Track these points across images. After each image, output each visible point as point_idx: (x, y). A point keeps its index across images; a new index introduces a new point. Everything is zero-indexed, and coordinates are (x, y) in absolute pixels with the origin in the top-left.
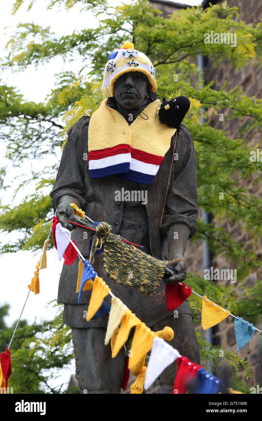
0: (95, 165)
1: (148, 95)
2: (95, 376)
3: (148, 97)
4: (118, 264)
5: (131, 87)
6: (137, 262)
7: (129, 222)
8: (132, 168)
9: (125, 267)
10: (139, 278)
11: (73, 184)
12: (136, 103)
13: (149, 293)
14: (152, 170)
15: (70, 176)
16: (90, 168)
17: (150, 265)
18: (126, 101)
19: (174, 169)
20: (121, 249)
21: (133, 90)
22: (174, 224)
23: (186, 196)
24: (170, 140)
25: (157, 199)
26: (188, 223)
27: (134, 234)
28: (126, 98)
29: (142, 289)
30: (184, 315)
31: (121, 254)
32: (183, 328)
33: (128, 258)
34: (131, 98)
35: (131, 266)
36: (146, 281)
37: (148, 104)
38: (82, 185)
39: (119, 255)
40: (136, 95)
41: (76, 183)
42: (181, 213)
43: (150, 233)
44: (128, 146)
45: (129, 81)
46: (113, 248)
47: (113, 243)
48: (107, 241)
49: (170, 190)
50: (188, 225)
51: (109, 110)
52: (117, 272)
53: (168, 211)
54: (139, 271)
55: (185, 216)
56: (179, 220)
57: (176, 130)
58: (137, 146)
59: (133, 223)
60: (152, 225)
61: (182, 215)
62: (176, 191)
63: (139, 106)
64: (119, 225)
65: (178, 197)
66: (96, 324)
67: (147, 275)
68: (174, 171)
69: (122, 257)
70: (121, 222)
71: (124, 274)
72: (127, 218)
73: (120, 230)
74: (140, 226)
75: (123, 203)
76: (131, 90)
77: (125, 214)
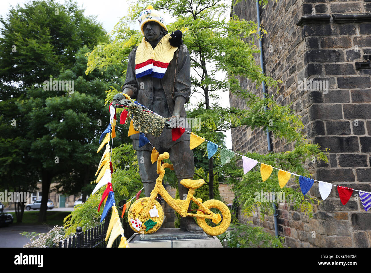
0: (138, 71)
1: (162, 32)
2: (146, 173)
3: (162, 33)
4: (141, 123)
5: (150, 30)
6: (150, 121)
7: (157, 97)
8: (154, 71)
9: (144, 124)
10: (151, 129)
11: (131, 81)
12: (154, 37)
13: (157, 136)
14: (162, 71)
15: (130, 78)
16: (136, 73)
17: (157, 121)
18: (149, 37)
19: (177, 68)
20: (142, 115)
21: (152, 31)
22: (177, 97)
23: (184, 82)
24: (173, 54)
25: (170, 85)
26: (184, 95)
27: (160, 103)
28: (149, 35)
29: (153, 134)
30: (184, 142)
31: (142, 117)
32: (183, 148)
33: (146, 119)
34: (151, 35)
35: (147, 123)
36: (155, 130)
37: (163, 36)
38: (135, 81)
39: (141, 118)
40: (153, 33)
41: (133, 81)
42: (181, 91)
43: (167, 102)
44: (152, 60)
45: (148, 27)
46: (138, 115)
47: (137, 113)
48: (135, 112)
49: (176, 80)
50: (183, 97)
51: (145, 42)
52: (140, 127)
53: (176, 90)
54: (151, 125)
55: (182, 92)
56: (179, 95)
57: (178, 48)
58: (156, 59)
59: (159, 98)
60: (168, 98)
61: (180, 92)
62: (178, 80)
63: (158, 38)
64: (152, 100)
65: (179, 83)
66: (144, 149)
67: (155, 127)
68: (177, 69)
69: (143, 119)
70: (153, 98)
71: (143, 128)
72: (157, 96)
73: (153, 102)
74: (163, 99)
75: (153, 89)
76: (150, 31)
77: (155, 94)
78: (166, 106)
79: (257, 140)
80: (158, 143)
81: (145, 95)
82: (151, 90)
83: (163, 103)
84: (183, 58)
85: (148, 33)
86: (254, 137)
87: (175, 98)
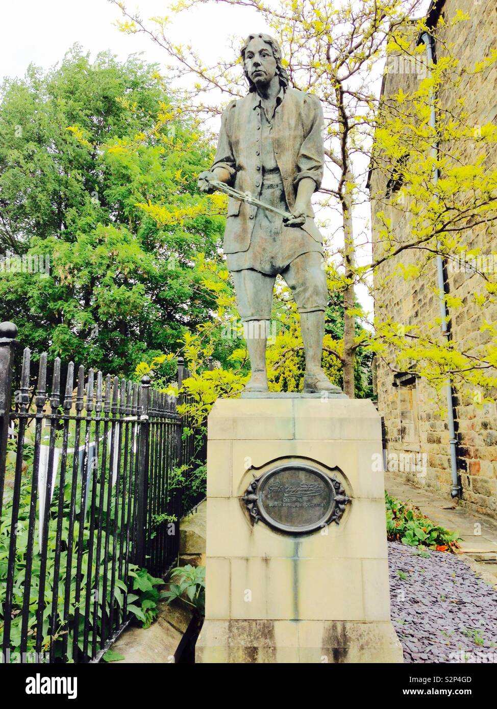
11: (225, 158)
15: (224, 152)
21: (261, 68)
22: (302, 179)
23: (314, 155)
25: (289, 161)
26: (314, 177)
27: (273, 192)
28: (256, 76)
30: (312, 253)
32: (311, 263)
41: (228, 157)
43: (285, 190)
50: (312, 179)
53: (298, 169)
55: (312, 171)
56: (306, 175)
59: (271, 183)
60: (286, 183)
61: (308, 171)
62: (304, 152)
64: (260, 187)
65: (305, 156)
70: (261, 184)
72: (267, 180)
73: (261, 191)
74: (277, 186)
75: (261, 168)
76: (259, 68)
77: (265, 178)
78: (283, 198)
79: (421, 318)
80: (267, 259)
81: (249, 179)
82: (259, 170)
83: (278, 193)
84: (312, 116)
85: (256, 71)
86: (417, 313)
87: (297, 184)
